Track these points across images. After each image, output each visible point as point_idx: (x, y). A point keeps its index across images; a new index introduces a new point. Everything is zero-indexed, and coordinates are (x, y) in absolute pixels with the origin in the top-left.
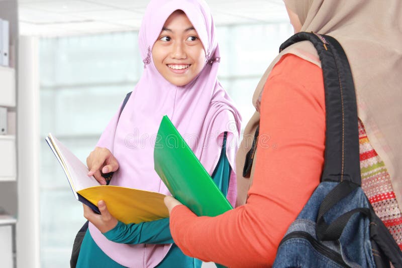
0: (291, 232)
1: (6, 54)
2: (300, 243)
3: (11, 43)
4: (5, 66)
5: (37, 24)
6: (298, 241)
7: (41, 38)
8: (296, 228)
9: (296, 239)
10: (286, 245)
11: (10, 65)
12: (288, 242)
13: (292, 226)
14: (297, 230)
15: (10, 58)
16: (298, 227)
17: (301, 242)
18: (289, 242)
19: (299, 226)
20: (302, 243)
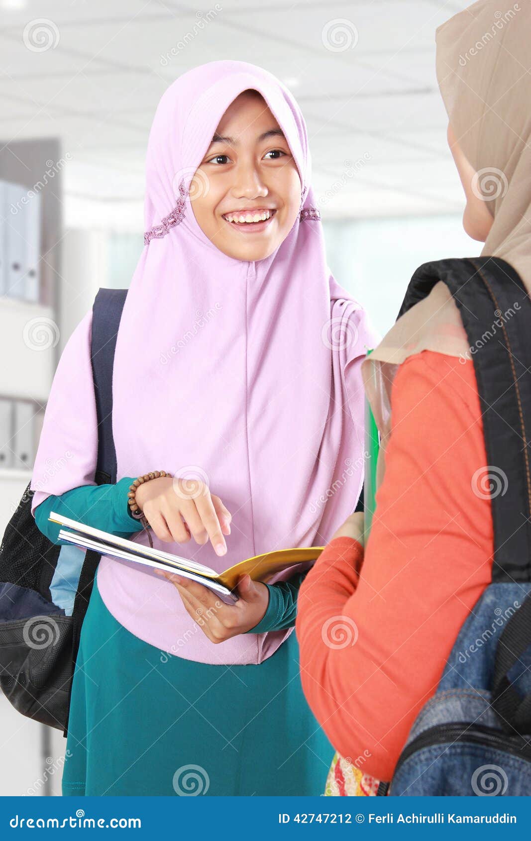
0: (431, 725)
1: (32, 274)
2: (451, 754)
3: (44, 246)
4: (29, 302)
5: (107, 200)
6: (447, 751)
7: (114, 236)
8: (440, 716)
9: (442, 745)
10: (421, 761)
11: (43, 300)
12: (423, 754)
13: (432, 711)
14: (444, 721)
15: (43, 284)
16: (445, 713)
17: (453, 751)
18: (427, 755)
19: (448, 710)
20: (455, 754)
